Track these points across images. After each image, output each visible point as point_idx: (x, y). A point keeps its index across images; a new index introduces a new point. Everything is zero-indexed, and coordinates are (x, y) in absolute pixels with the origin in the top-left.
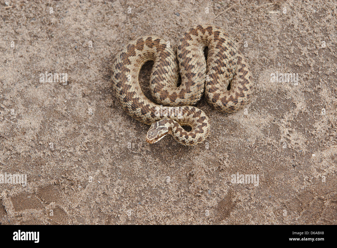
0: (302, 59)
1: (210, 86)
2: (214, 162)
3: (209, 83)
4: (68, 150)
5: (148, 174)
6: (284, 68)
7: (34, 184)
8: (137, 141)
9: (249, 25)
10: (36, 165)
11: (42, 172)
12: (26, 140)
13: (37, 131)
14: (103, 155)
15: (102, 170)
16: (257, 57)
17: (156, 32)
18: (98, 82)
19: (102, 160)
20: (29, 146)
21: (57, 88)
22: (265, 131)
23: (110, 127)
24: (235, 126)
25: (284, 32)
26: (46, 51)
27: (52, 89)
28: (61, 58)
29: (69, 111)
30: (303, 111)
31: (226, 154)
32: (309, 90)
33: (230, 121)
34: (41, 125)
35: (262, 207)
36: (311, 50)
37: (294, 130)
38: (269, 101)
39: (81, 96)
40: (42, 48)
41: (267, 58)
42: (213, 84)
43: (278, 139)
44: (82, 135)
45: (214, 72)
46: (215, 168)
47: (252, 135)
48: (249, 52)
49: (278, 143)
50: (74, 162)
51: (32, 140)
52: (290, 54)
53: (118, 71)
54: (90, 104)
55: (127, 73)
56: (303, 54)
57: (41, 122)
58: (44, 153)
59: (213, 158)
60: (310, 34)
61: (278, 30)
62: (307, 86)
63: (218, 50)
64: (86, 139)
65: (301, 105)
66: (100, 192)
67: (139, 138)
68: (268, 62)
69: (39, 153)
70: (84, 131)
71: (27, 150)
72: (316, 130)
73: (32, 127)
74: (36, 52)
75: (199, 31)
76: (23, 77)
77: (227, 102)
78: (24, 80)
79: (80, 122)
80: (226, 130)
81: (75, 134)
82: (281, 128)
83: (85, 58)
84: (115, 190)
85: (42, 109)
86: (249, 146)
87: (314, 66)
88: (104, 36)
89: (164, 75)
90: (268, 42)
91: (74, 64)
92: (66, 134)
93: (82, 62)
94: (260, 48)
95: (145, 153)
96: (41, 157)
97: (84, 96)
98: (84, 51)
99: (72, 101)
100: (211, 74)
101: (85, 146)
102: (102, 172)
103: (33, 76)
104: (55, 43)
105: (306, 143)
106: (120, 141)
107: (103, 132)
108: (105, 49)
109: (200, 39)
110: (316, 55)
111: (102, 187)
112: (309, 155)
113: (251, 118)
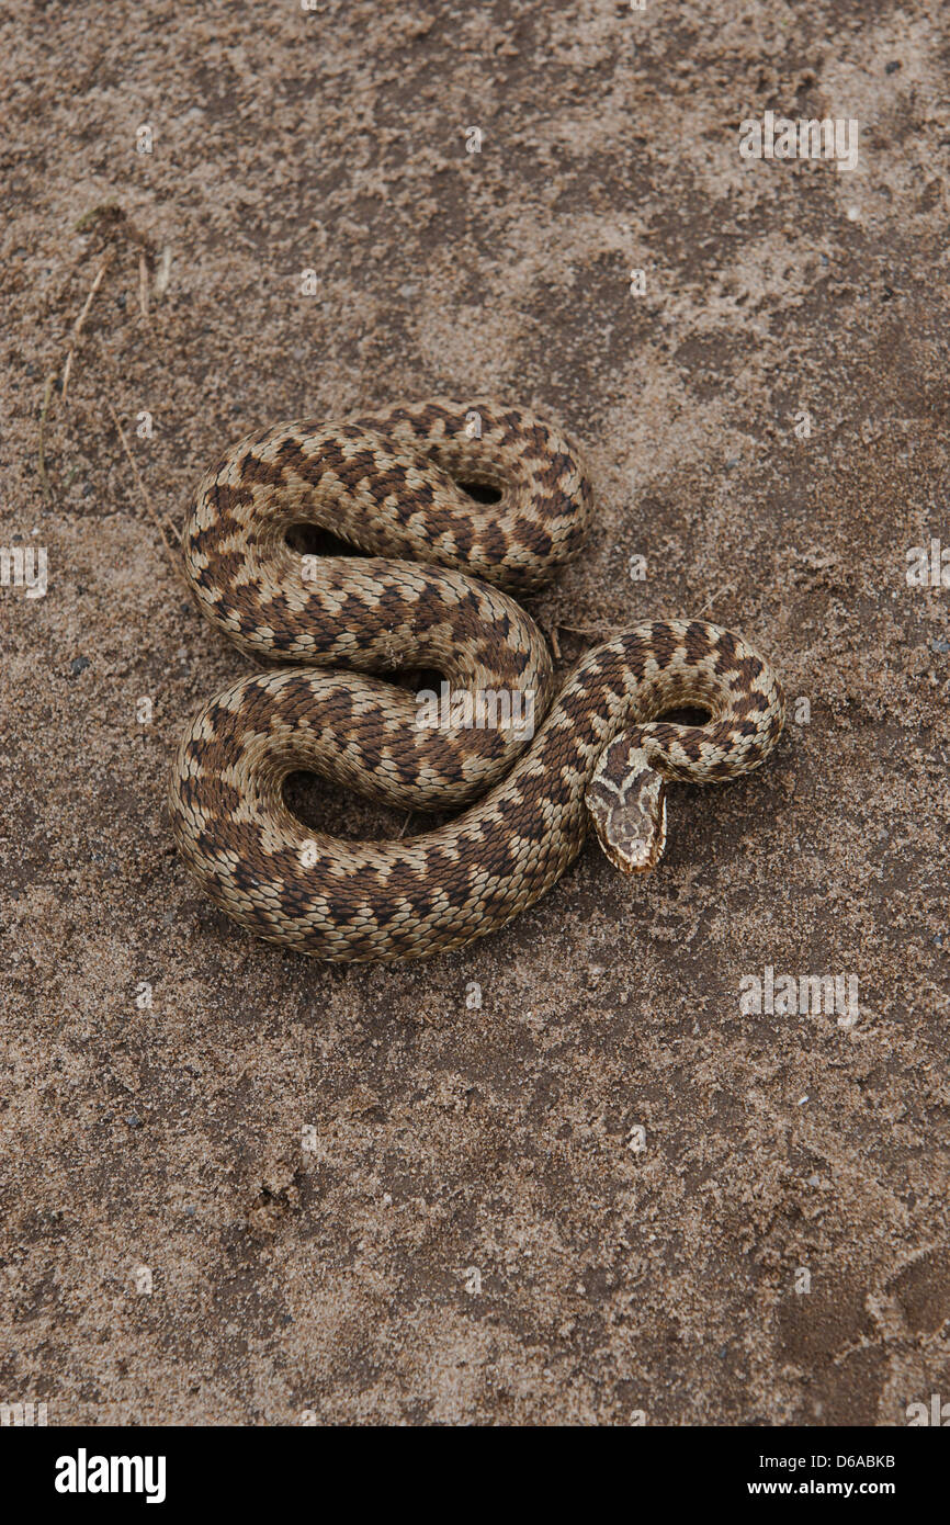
0: (403, 197)
1: (476, 551)
2: (805, 611)
3: (463, 553)
4: (626, 1217)
5: (809, 890)
6: (428, 274)
7: (759, 1378)
8: (642, 918)
9: (199, 382)
10: (671, 1362)
11: (708, 1340)
12: (538, 1394)
13: (504, 1336)
14: (679, 1070)
15: (752, 1080)
16: (356, 373)
17: (140, 769)
18: (326, 1046)
19: (703, 1075)
20: (570, 1384)
21: (315, 1231)
22: (705, 391)
23: (554, 1021)
24: (656, 506)
25: (262, 247)
26: (123, 1255)
27: (315, 1252)
28: (170, 1194)
29: (439, 1190)
30: (642, 228)
31: (778, 559)
32: (552, 192)
33: (629, 523)
34: (478, 1320)
36: (375, 154)
37: (722, 275)
38: (569, 358)
39: (379, 1128)
40: (101, 1271)
41: (365, 333)
42: (470, 535)
43: (751, 342)
44: (565, 1147)
45: (418, 518)
46: (835, 608)
47: (714, 444)
48: (322, 403)
49: (767, 346)
50: (686, 1197)
51: (545, 1366)
52: (369, 241)
54: (420, 1096)
56: (384, 189)
57: (465, 1319)
58: (621, 1320)
59: (785, 613)
60: (298, 148)
61: (251, 270)
62: (534, 195)
63: (329, 476)
64: (587, 1132)
65: (617, 233)
66: (855, 1099)
67: (629, 906)
68: (387, 335)
69: (615, 1342)
70: (546, 1135)
71: (588, 1391)
72: (741, 193)
73: (481, 1361)
74: (118, 1303)
75: (225, 547)
76: (226, 1373)
77: (561, 495)
78: (244, 1372)
79: (503, 1148)
80: (665, 543)
81: (555, 1176)
82: (703, 325)
83: (195, 1091)
84: (855, 1033)
85: (401, 1308)
86: (763, 460)
87: (448, 154)
88: (107, 994)
89: (391, 726)
90: (296, 317)
91: (216, 1140)
92: (548, 1215)
93: (213, 1105)
94: (314, 357)
95: (704, 891)
96: (635, 1338)
97: (376, 1115)
98: (160, 1090)
99: (389, 1169)
100: (424, 532)
101: (619, 1139)
102: (758, 1081)
103: (233, 1329)
104: (91, 1212)
105: (791, 238)
106: (629, 988)
107: (569, 1054)
108: (170, 998)
109: (259, 550)
110: (397, 140)
111: (834, 1089)
112: (849, 234)
113: (631, 435)
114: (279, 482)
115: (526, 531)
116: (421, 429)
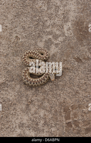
1: (42, 58)
2: (64, 62)
3: (41, 58)
4: (53, 103)
5: (65, 80)
6: (38, 40)
7: (62, 113)
8: (54, 83)
9: (23, 47)
10: (56, 112)
11: (59, 111)
12: (48, 115)
13: (45, 111)
16: (33, 46)
17: (20, 73)
18: (33, 92)
19: (58, 93)
21: (32, 104)
22: (57, 47)
23: (48, 90)
24: (54, 55)
26: (20, 106)
27: (33, 106)
28: (23, 102)
29: (41, 101)
30: (52, 36)
31: (62, 58)
32: (46, 34)
33: (52, 56)
35: (80, 50)
36: (34, 32)
37: (58, 39)
38: (48, 45)
40: (18, 107)
41: (34, 44)
43: (60, 44)
44: (49, 98)
45: (38, 56)
46: (66, 62)
47: (57, 51)
48: (31, 49)
50: (57, 101)
51: (48, 113)
52: (34, 38)
53: (32, 83)
54: (39, 95)
55: (33, 80)
56: (35, 34)
57: (43, 110)
60: (29, 31)
61: (26, 40)
63: (32, 54)
65: (50, 37)
66: (68, 94)
71: (51, 114)
72: (59, 34)
74: (20, 109)
75: (25, 59)
77: (47, 54)
78: (28, 114)
79: (45, 98)
81: (48, 100)
82: (56, 43)
84: (68, 90)
85: (38, 109)
86: (61, 52)
87: (39, 32)
88: (18, 89)
90: (29, 43)
91: (26, 98)
92: (48, 103)
93: (25, 96)
94: (31, 45)
95: (58, 81)
96: (54, 111)
97: (36, 96)
98: (22, 95)
99: (37, 100)
101: (53, 97)
102: (62, 93)
103: (27, 111)
104: (18, 103)
105: (62, 37)
106: (53, 87)
107: (49, 92)
108: (22, 89)
109: (27, 59)
110: (36, 31)
112: (66, 36)
113: (52, 50)
114: (29, 54)
115: (45, 57)
116: (38, 50)
